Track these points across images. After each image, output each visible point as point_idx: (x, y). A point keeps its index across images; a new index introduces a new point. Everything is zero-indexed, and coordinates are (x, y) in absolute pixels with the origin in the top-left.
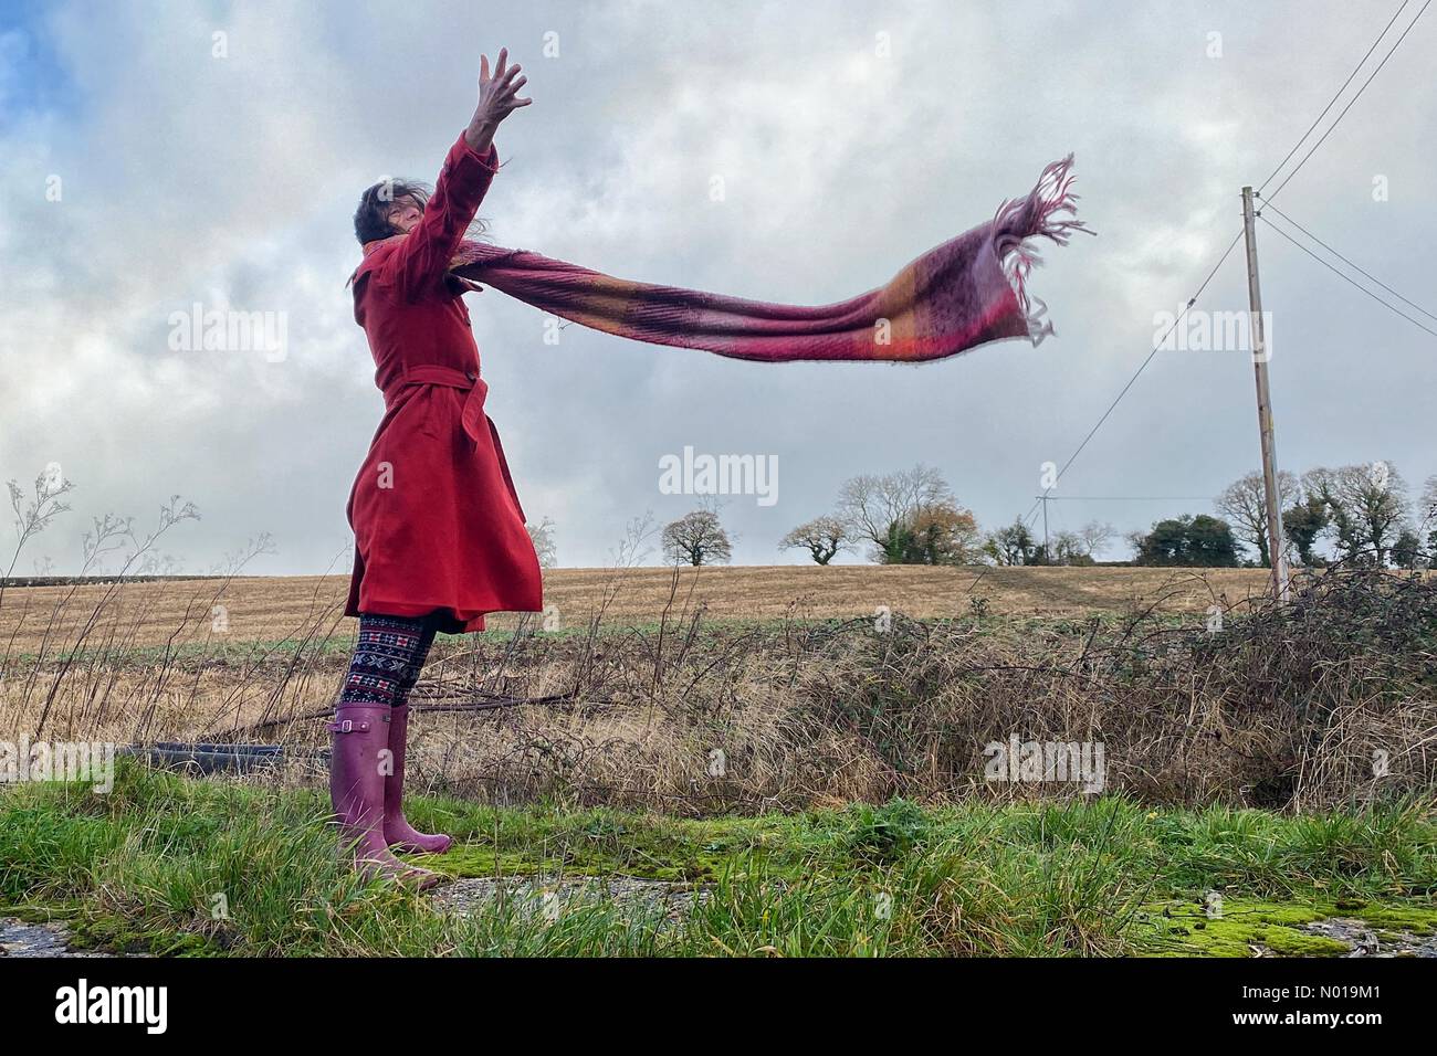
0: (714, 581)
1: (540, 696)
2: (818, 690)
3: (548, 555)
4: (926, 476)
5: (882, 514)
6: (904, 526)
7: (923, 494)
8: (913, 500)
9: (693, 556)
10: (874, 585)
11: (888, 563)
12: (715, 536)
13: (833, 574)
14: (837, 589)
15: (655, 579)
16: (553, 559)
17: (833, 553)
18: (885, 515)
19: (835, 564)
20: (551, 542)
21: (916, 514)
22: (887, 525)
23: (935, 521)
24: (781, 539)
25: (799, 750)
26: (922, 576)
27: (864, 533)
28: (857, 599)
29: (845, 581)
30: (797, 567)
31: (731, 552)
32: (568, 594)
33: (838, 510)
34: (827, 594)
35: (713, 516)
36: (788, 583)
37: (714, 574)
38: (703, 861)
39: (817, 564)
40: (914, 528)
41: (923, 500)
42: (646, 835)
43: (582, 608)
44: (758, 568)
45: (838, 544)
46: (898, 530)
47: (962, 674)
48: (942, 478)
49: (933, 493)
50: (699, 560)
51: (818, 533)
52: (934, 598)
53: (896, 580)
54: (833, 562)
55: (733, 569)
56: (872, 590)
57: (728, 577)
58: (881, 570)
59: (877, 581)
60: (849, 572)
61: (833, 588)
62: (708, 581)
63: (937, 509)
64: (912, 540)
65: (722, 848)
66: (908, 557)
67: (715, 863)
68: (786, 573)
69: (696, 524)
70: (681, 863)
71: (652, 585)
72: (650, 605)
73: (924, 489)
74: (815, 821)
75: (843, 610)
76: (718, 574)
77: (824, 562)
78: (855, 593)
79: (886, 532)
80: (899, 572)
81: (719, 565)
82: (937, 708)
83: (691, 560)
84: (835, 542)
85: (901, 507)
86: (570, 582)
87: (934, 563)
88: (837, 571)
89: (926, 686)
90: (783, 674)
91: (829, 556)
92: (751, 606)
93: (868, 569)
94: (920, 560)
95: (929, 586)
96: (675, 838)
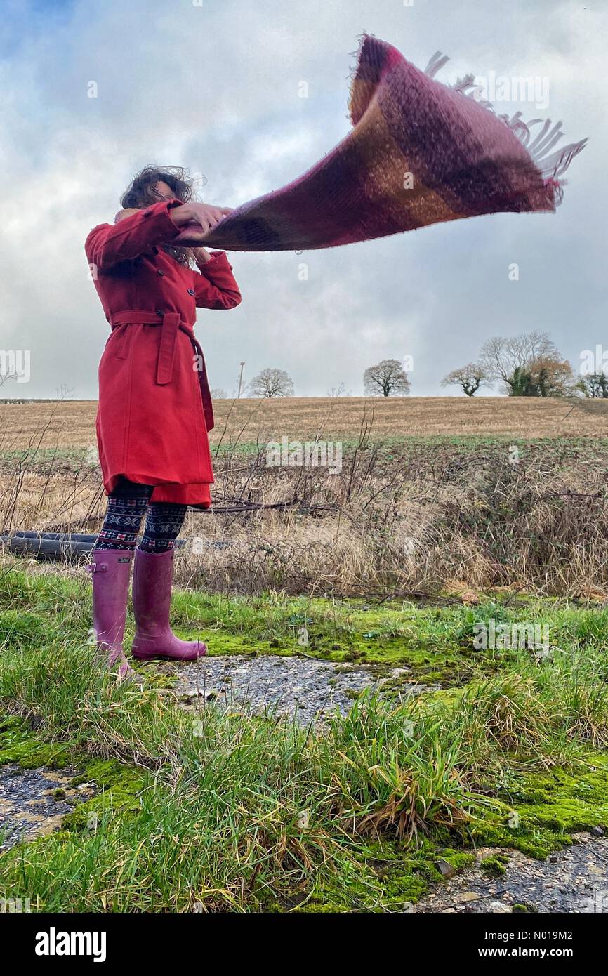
0: (397, 407)
1: (272, 503)
2: (450, 509)
3: (288, 388)
4: (539, 338)
5: (511, 362)
6: (524, 370)
7: (537, 349)
8: (531, 353)
9: (384, 389)
10: (503, 411)
11: (513, 396)
12: (399, 377)
13: (476, 403)
14: (478, 413)
15: (358, 406)
16: (292, 391)
17: (477, 388)
18: (512, 363)
19: (478, 396)
20: (290, 379)
21: (532, 362)
22: (513, 370)
23: (544, 367)
24: (443, 378)
25: (437, 549)
26: (535, 405)
27: (497, 375)
28: (492, 420)
29: (484, 408)
30: (453, 398)
31: (410, 387)
32: (300, 415)
33: (481, 359)
34: (472, 417)
35: (398, 363)
36: (447, 408)
37: (398, 402)
38: (362, 646)
39: (466, 395)
40: (531, 372)
41: (537, 354)
42: (326, 625)
43: (310, 425)
44: (427, 399)
45: (480, 382)
46: (520, 374)
47: (545, 498)
48: (550, 339)
49: (544, 349)
50: (388, 391)
51: (468, 375)
52: (542, 420)
53: (518, 407)
54: (477, 394)
55: (411, 399)
56: (501, 414)
57: (407, 405)
58: (508, 400)
59: (505, 408)
60: (487, 402)
61: (476, 412)
62: (393, 407)
63: (546, 359)
64: (529, 380)
65: (375, 637)
66: (526, 390)
67: (369, 647)
68: (445, 402)
69: (387, 368)
70: (348, 647)
71: (356, 409)
72: (354, 423)
73: (537, 346)
74: (438, 616)
75: (482, 427)
76: (400, 402)
77: (471, 394)
78: (490, 416)
79: (512, 374)
80: (520, 402)
81: (401, 396)
82: (529, 520)
83: (383, 391)
84: (478, 381)
85: (523, 358)
86: (302, 407)
87: (544, 395)
88: (479, 400)
89: (523, 505)
90: (428, 496)
91: (474, 390)
92: (422, 424)
93: (499, 399)
94: (534, 393)
95: (540, 412)
96: (344, 628)
